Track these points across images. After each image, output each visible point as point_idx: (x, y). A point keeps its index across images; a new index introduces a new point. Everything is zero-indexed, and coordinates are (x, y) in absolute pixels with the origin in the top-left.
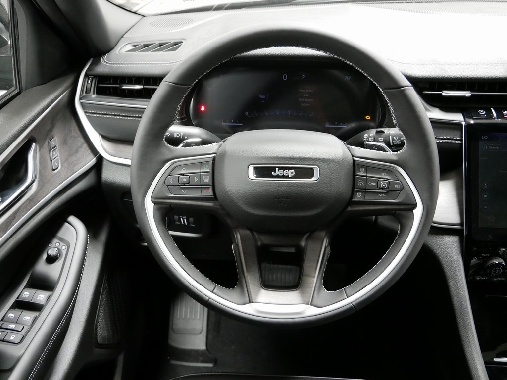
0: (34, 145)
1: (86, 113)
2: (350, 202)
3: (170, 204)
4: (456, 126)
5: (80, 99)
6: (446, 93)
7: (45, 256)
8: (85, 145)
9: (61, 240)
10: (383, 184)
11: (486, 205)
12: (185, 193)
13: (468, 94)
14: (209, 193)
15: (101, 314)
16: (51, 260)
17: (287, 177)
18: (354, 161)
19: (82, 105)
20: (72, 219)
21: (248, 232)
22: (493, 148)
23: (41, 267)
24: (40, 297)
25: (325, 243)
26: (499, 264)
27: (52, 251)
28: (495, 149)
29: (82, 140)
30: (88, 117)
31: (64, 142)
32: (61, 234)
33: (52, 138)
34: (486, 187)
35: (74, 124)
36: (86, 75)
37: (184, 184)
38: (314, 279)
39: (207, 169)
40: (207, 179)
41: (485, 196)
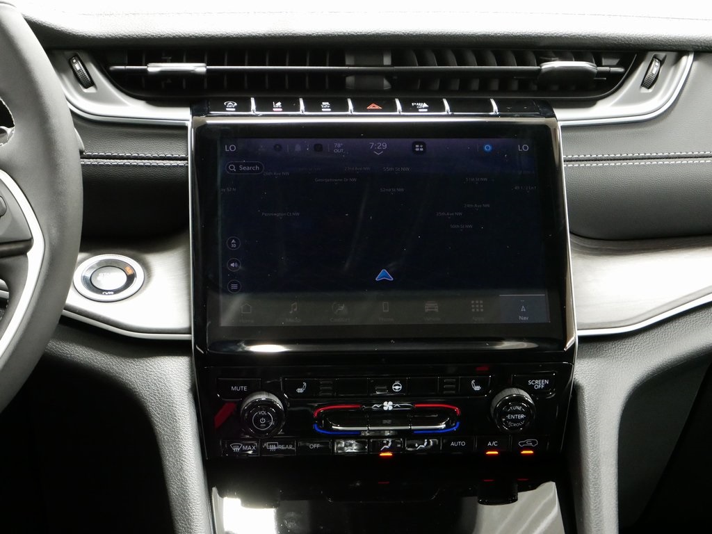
6: (154, 68)
11: (235, 283)
13: (199, 68)
22: (248, 168)
26: (269, 403)
28: (251, 171)
34: (234, 246)
41: (232, 265)
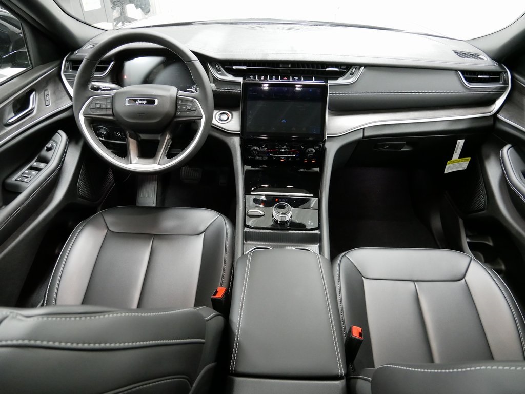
0: (34, 92)
1: (67, 79)
2: (175, 116)
3: (92, 118)
4: (238, 83)
5: (64, 72)
6: (234, 67)
7: (45, 148)
8: (67, 96)
9: (54, 141)
10: (188, 107)
12: (98, 112)
13: (245, 68)
14: (110, 112)
15: (80, 181)
16: (49, 149)
17: (143, 104)
18: (177, 97)
19: (65, 75)
20: (60, 131)
21: (133, 132)
23: (44, 153)
24: (42, 165)
25: (168, 137)
26: (256, 149)
27: (49, 145)
29: (65, 93)
30: (68, 82)
31: (54, 93)
32: (54, 138)
33: (47, 90)
35: (61, 85)
36: (66, 60)
37: (98, 108)
38: (161, 153)
39: (109, 101)
40: (109, 106)
